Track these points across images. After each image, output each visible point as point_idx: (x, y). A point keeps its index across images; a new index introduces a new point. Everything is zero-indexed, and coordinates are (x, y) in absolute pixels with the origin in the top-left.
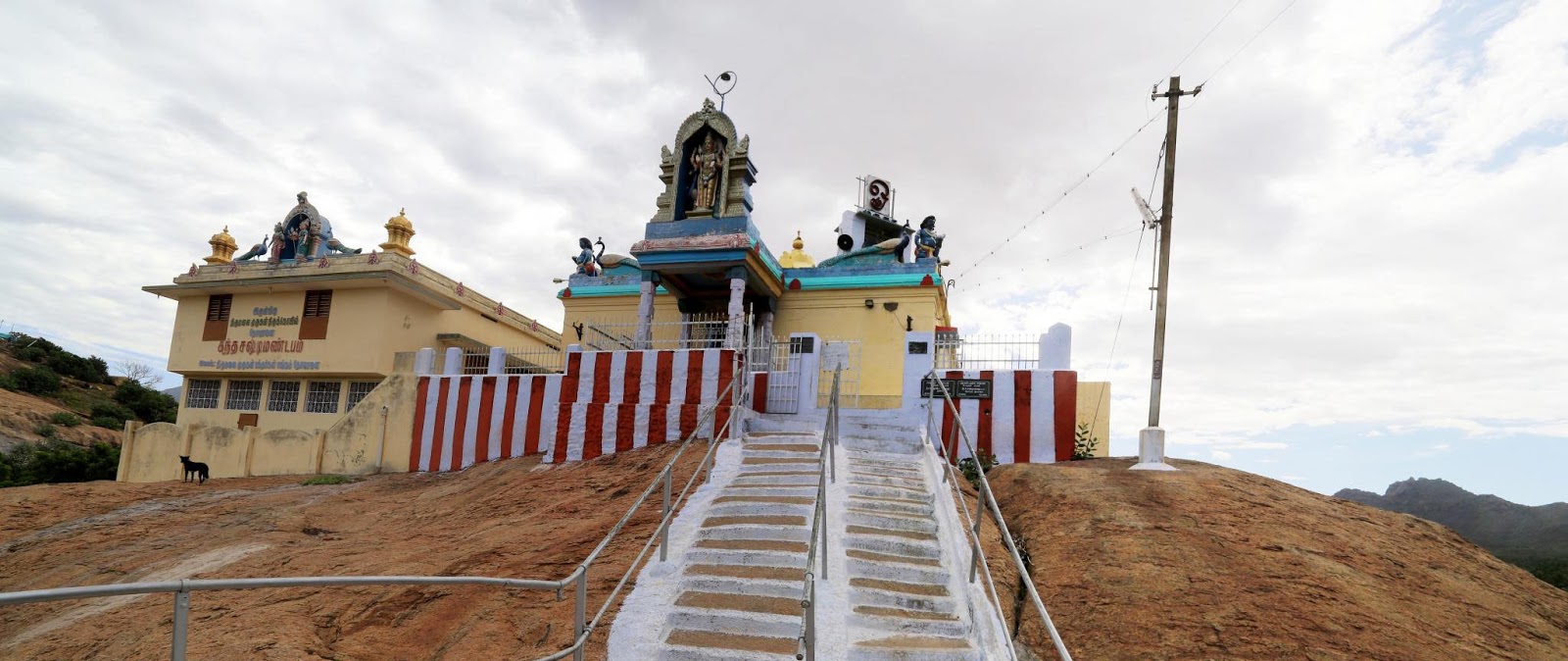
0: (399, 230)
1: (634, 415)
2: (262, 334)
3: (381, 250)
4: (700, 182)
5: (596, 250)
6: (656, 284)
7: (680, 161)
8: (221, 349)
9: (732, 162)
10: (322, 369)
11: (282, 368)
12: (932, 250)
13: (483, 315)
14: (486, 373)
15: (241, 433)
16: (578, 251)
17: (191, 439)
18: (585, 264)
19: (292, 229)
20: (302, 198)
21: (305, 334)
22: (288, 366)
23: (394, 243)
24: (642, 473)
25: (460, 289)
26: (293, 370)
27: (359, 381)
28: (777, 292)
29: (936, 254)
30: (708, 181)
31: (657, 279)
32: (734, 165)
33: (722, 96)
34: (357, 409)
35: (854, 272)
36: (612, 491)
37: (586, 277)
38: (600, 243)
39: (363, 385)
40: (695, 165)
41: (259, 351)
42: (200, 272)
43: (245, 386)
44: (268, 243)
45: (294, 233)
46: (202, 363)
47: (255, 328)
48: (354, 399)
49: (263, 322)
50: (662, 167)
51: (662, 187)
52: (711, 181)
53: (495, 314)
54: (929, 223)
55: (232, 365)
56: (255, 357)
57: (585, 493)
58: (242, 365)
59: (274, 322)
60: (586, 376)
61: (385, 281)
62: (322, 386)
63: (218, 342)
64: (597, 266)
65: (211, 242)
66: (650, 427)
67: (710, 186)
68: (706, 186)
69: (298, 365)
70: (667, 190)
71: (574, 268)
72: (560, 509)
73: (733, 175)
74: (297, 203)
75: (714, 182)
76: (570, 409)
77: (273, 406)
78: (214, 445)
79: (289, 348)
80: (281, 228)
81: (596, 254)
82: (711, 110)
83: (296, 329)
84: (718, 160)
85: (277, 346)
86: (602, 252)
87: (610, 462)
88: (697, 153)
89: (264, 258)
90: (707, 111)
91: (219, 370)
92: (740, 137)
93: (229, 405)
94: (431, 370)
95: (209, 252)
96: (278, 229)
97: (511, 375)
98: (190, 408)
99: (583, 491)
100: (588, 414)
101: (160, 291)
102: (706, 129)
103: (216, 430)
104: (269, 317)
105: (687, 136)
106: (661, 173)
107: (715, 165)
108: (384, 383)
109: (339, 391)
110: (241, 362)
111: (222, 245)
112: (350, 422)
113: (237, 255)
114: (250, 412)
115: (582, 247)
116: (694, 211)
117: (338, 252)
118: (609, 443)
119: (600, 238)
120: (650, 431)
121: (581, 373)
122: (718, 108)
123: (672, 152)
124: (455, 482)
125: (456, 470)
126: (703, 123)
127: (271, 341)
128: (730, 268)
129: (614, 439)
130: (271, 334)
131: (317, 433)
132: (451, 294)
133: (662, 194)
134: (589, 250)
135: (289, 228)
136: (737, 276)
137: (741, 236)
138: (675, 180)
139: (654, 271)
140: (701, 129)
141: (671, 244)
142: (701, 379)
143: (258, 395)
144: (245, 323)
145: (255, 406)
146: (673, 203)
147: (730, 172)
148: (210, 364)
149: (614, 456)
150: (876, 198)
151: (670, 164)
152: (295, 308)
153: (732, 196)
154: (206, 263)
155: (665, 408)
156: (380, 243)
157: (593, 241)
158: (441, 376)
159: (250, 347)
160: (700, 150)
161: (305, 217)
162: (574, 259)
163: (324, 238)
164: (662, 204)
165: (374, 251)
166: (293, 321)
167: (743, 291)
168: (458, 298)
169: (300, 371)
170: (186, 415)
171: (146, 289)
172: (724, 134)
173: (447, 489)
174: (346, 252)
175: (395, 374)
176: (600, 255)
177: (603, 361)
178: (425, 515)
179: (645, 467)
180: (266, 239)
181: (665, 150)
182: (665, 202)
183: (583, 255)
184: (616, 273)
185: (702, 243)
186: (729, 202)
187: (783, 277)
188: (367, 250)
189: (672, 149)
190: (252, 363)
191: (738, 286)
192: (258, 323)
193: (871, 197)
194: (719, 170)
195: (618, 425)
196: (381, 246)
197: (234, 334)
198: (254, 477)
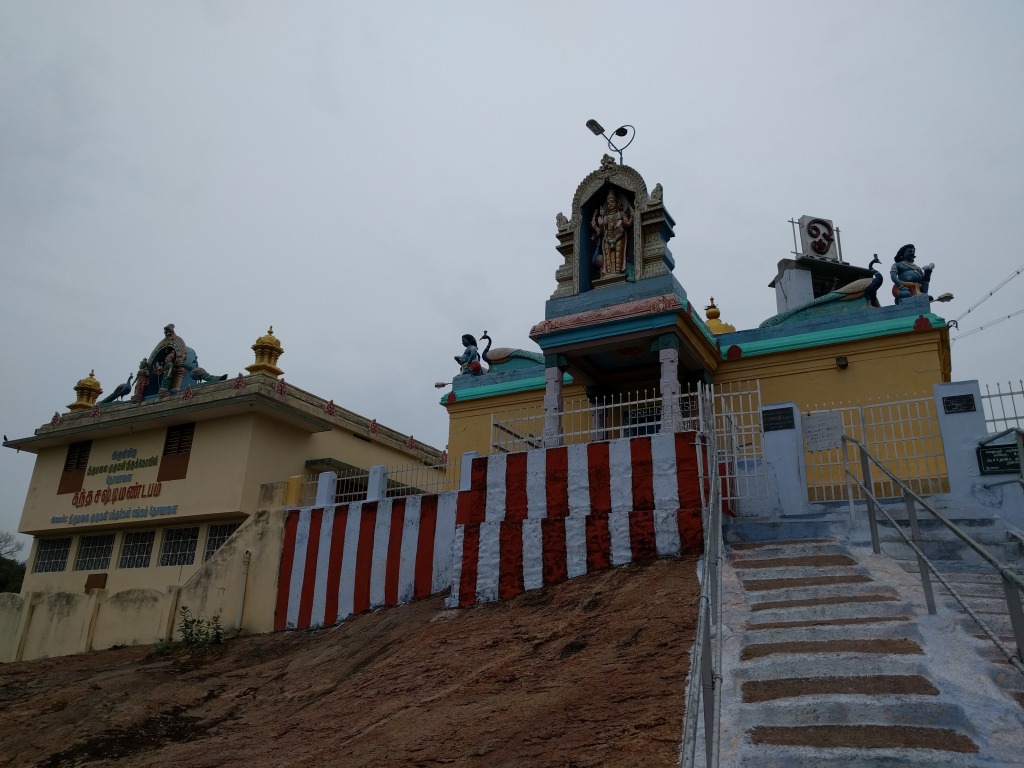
0: (268, 350)
1: (564, 532)
2: (118, 480)
3: (248, 373)
4: (605, 246)
5: (482, 346)
6: (562, 370)
7: (579, 228)
8: (76, 503)
9: (644, 216)
10: (180, 514)
11: (137, 517)
12: (918, 285)
13: (357, 436)
14: (365, 498)
15: (87, 597)
16: (461, 350)
17: (33, 608)
18: (470, 363)
19: (157, 364)
20: (169, 330)
21: (163, 476)
22: (144, 513)
23: (262, 364)
24: (593, 614)
25: (331, 408)
26: (149, 518)
27: (219, 524)
28: (713, 364)
29: (924, 289)
30: (615, 244)
31: (564, 362)
32: (647, 219)
33: (620, 152)
34: (217, 554)
35: (813, 328)
36: (557, 644)
37: (470, 378)
38: (485, 337)
39: (223, 526)
40: (598, 230)
41: (114, 500)
42: (62, 420)
43: (95, 542)
44: (132, 381)
45: (159, 368)
46: (55, 520)
47: (112, 475)
48: (213, 545)
49: (121, 467)
50: (558, 237)
51: (561, 260)
52: (619, 243)
53: (368, 433)
54: (906, 254)
55: (84, 518)
56: (110, 507)
57: (517, 650)
58: (94, 518)
59: (132, 466)
60: (496, 485)
61: (251, 405)
62: (179, 533)
63: (73, 495)
64: (484, 365)
65: (76, 389)
66: (588, 547)
67: (618, 248)
68: (613, 250)
69: (154, 511)
70: (567, 261)
71: (456, 370)
72: (489, 677)
73: (647, 231)
74: (164, 337)
75: (623, 243)
76: (478, 532)
77: (126, 563)
78: (55, 616)
79: (146, 493)
80: (146, 364)
81: (480, 352)
82: (611, 166)
83: (155, 470)
84: (625, 219)
85: (134, 492)
86: (489, 347)
87: (538, 600)
88: (598, 215)
89: (127, 398)
90: (606, 168)
91: (72, 526)
92: (650, 188)
93: (79, 566)
94: (301, 502)
95: (73, 398)
96: (144, 365)
97: (396, 497)
98: (37, 574)
99: (513, 646)
100: (502, 535)
101: (20, 445)
102: (608, 187)
103: (59, 595)
104: (127, 460)
105: (584, 199)
106: (558, 243)
107: (623, 224)
108: (248, 521)
109: (197, 537)
110: (97, 513)
111: (87, 390)
112: (207, 574)
113: (101, 398)
114: (100, 571)
115: (465, 344)
116: (601, 279)
117: (203, 381)
118: (533, 573)
119: (486, 332)
120: (589, 553)
121: (488, 483)
122: (618, 163)
123: (569, 218)
124: (330, 642)
125: (332, 626)
126: (602, 182)
127: (127, 487)
128: (656, 338)
129: (539, 568)
130: (128, 478)
131: (170, 591)
132: (321, 414)
133: (561, 267)
134: (473, 347)
135: (154, 363)
136: (666, 346)
137: (668, 296)
138: (577, 249)
139: (559, 355)
140: (601, 188)
141: (579, 319)
142: (651, 475)
143: (109, 550)
144: (103, 469)
145: (105, 564)
146: (576, 273)
147: (644, 228)
148: (62, 520)
149: (543, 592)
150: (817, 240)
151: (569, 231)
152: (154, 449)
153: (648, 254)
154: (69, 411)
155: (607, 518)
156: (247, 366)
157: (477, 337)
158: (312, 508)
159: (105, 497)
160: (602, 211)
161: (170, 349)
162: (457, 359)
163: (189, 369)
164: (562, 278)
165: (240, 375)
166: (153, 462)
167: (676, 363)
168: (327, 417)
169: (156, 518)
170: (32, 582)
171: (8, 444)
172: (631, 188)
173: (323, 653)
174: (210, 379)
175: (260, 510)
176: (487, 350)
177: (517, 466)
178: (299, 694)
179: (594, 604)
180: (131, 377)
181: (560, 218)
182: (566, 274)
183: (468, 353)
184: (507, 368)
185: (618, 312)
186: (646, 261)
187: (718, 344)
188: (232, 375)
189: (568, 215)
190: (106, 513)
191: (669, 358)
192: (114, 468)
193: (810, 240)
194: (628, 229)
195: (544, 547)
196: (247, 369)
197: (92, 483)
198: (96, 653)
